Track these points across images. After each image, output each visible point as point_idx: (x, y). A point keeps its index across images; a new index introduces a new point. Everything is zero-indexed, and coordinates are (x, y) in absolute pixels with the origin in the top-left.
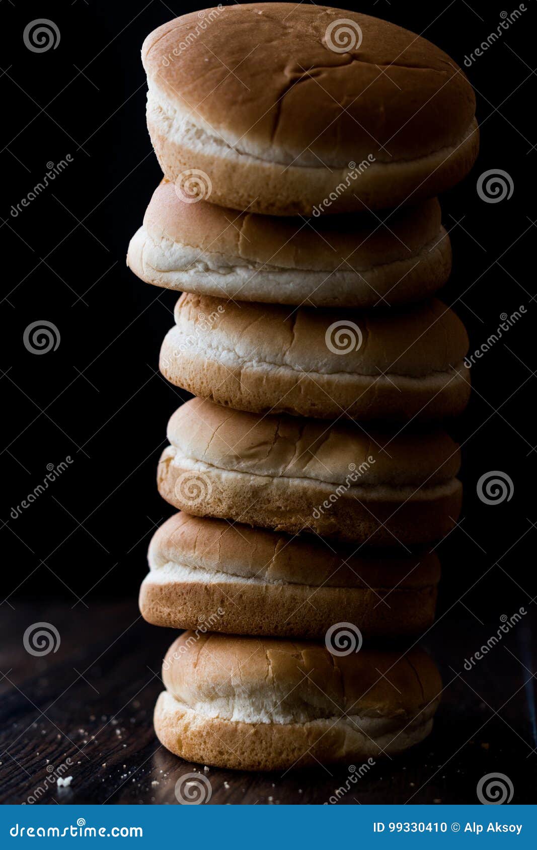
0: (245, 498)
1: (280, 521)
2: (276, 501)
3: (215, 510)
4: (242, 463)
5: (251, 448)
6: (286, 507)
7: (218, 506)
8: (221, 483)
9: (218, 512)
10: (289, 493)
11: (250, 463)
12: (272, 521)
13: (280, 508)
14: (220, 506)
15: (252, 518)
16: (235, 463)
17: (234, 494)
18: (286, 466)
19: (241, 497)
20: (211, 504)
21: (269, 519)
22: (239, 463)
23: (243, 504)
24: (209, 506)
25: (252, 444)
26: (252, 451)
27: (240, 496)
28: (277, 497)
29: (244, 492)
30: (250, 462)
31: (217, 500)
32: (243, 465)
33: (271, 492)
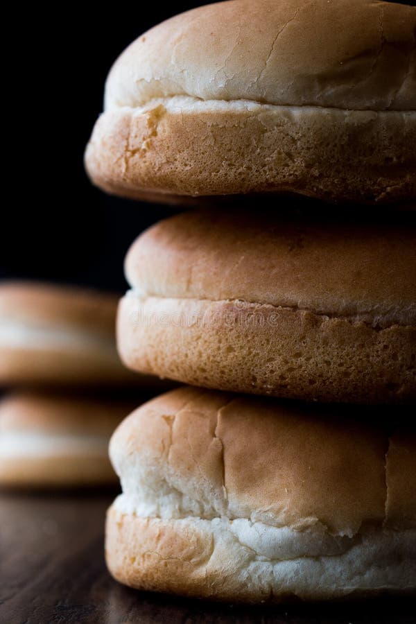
0: (335, 146)
1: (389, 182)
2: (385, 149)
3: (278, 174)
4: (329, 88)
5: (345, 61)
6: (399, 158)
7: (287, 165)
8: (294, 124)
9: (284, 176)
10: (405, 134)
11: (342, 88)
12: (375, 184)
13: (389, 159)
14: (288, 166)
15: (344, 180)
16: (317, 88)
17: (319, 140)
18: (397, 91)
19: (330, 146)
20: (269, 164)
21: (370, 180)
22: (323, 88)
23: (333, 157)
24: (266, 168)
25: (347, 54)
26: (347, 67)
27: (328, 144)
28: (386, 142)
29: (336, 137)
30: (342, 86)
31: (283, 155)
32: (331, 91)
33: (378, 133)
